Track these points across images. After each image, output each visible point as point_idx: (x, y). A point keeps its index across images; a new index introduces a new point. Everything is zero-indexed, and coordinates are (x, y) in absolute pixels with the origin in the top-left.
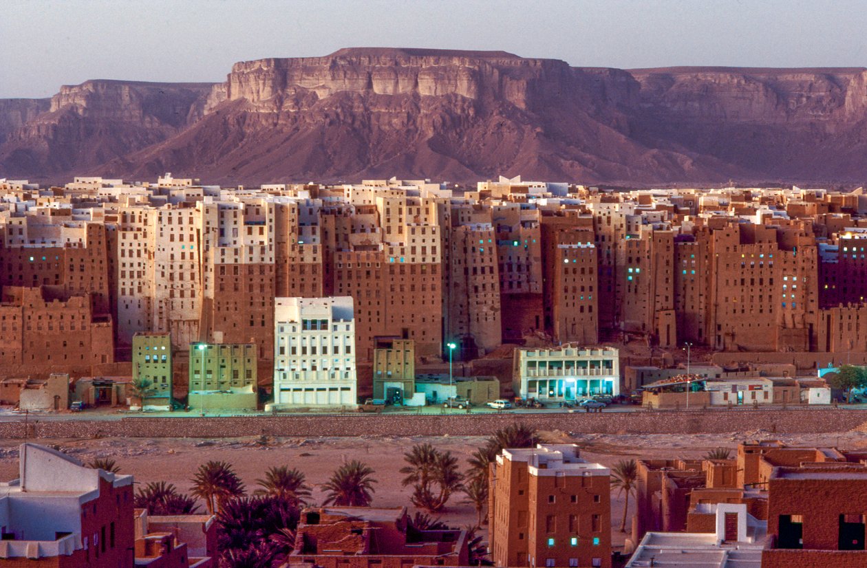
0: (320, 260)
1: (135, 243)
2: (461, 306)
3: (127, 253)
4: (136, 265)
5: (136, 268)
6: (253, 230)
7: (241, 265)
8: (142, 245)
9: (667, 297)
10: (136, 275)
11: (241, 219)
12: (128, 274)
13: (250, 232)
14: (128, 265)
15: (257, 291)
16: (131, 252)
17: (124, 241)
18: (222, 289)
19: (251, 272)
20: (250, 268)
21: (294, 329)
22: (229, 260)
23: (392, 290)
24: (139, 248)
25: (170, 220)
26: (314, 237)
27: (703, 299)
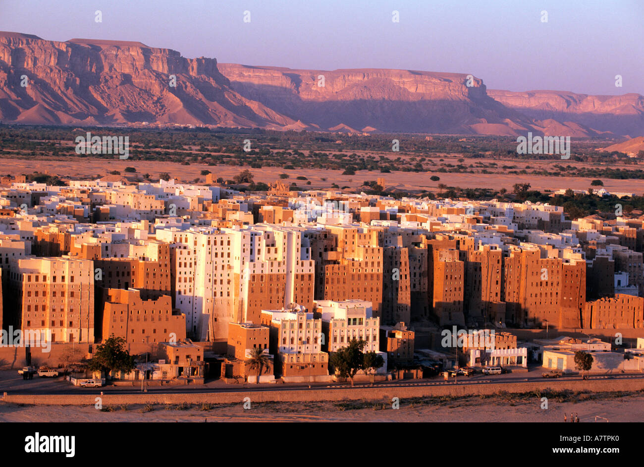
0: (313, 272)
1: (188, 257)
2: (388, 301)
3: (183, 265)
4: (188, 273)
5: (188, 276)
6: (271, 251)
7: (265, 275)
8: (193, 259)
9: (497, 294)
10: (188, 280)
11: (264, 242)
12: (183, 280)
13: (269, 252)
14: (183, 273)
15: (274, 293)
16: (185, 264)
17: (181, 256)
18: (253, 292)
19: (271, 279)
20: (271, 277)
21: (343, 325)
22: (258, 272)
23: (353, 291)
24: (191, 261)
25: (215, 242)
26: (307, 255)
27: (515, 294)
